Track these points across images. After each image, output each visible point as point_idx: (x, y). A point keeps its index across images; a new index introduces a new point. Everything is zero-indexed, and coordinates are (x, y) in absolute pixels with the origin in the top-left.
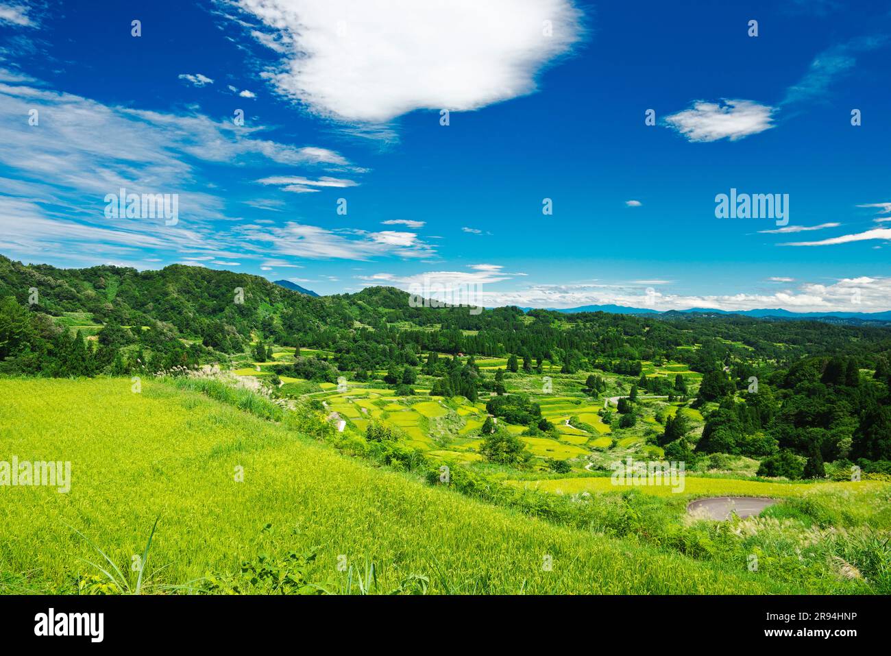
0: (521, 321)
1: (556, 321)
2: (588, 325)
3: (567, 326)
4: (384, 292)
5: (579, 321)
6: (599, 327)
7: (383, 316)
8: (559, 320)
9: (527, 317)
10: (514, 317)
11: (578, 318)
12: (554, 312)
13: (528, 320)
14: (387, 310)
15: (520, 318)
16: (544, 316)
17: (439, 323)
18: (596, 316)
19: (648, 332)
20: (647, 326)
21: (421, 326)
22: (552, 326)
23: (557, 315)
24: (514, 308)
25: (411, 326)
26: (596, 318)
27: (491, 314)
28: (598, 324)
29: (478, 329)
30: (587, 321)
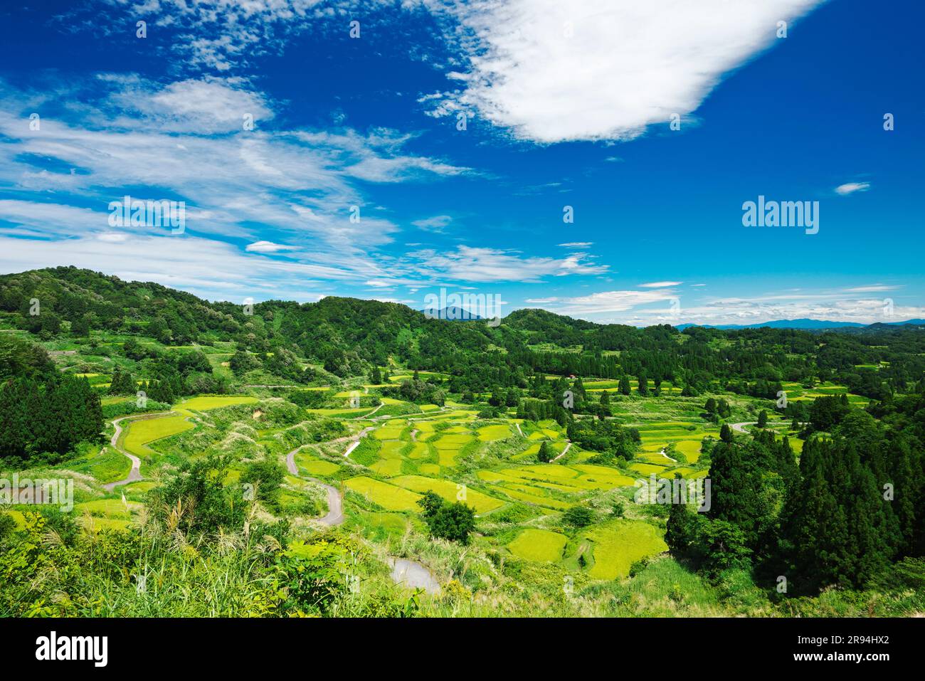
0: (675, 339)
1: (715, 339)
2: (750, 342)
3: (727, 344)
4: (530, 315)
5: (740, 338)
6: (762, 344)
7: (526, 338)
8: (718, 338)
9: (682, 336)
10: (666, 336)
11: (740, 335)
12: (713, 328)
13: (682, 339)
14: (530, 332)
15: (674, 337)
16: (701, 334)
17: (582, 344)
18: (761, 332)
19: (821, 349)
20: (824, 342)
21: (563, 347)
22: (709, 345)
23: (713, 332)
24: (667, 327)
25: (553, 348)
26: (761, 334)
27: (641, 333)
28: (761, 342)
29: (621, 349)
30: (750, 339)
